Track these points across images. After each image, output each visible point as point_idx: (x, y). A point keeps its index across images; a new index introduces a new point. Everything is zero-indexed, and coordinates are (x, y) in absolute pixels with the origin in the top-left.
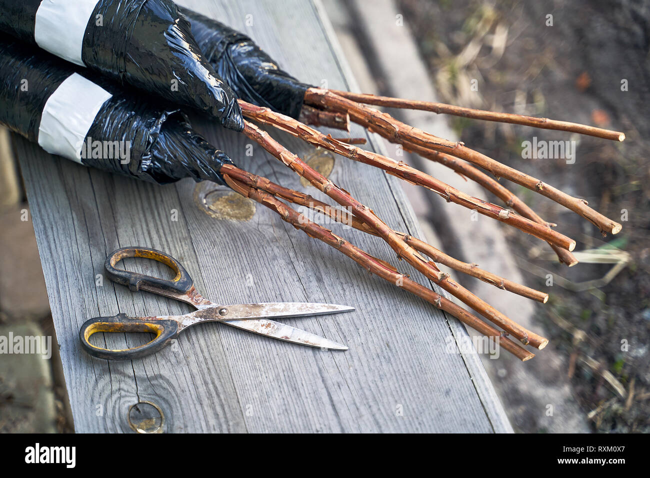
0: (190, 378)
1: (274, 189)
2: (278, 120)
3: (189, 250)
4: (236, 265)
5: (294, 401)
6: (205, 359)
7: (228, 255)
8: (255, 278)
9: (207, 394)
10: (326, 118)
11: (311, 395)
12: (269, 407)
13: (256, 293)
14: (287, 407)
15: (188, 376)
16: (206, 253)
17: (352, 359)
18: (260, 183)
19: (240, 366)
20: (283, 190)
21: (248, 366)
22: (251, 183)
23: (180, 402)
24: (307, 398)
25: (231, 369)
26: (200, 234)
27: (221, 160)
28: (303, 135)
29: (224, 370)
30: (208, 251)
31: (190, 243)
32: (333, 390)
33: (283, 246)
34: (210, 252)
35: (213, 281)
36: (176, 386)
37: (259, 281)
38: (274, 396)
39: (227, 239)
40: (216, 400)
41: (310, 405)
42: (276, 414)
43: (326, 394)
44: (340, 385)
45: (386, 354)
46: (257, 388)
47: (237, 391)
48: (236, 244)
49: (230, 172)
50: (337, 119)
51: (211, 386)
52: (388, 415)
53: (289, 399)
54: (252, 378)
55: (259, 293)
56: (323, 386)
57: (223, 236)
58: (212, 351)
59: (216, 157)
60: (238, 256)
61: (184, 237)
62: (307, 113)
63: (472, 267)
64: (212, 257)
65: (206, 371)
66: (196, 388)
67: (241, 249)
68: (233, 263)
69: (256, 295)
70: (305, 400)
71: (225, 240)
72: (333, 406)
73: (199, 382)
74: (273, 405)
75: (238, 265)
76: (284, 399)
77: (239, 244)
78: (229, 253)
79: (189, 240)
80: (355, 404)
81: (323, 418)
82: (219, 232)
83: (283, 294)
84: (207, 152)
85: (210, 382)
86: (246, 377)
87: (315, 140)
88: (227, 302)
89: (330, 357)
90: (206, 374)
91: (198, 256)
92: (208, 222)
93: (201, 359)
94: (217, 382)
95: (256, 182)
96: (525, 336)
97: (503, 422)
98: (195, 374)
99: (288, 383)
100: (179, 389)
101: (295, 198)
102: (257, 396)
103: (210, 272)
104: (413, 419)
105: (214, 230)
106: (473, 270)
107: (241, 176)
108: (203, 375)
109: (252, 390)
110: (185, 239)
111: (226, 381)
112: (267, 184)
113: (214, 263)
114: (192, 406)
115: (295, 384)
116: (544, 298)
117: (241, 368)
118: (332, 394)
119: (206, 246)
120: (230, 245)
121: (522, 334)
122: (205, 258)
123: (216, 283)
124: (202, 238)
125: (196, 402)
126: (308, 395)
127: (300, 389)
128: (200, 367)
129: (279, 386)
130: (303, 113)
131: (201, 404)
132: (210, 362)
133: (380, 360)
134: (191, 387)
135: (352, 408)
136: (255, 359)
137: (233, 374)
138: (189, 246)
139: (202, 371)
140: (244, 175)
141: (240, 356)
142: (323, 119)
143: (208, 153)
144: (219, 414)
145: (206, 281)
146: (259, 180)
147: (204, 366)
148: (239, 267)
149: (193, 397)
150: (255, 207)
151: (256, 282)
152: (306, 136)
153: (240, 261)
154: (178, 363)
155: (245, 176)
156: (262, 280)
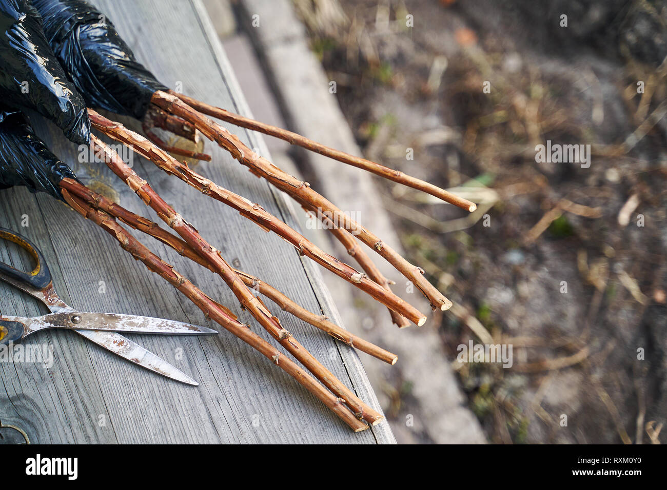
0: (57, 397)
1: (117, 212)
3: (48, 249)
4: (101, 265)
5: (171, 419)
6: (73, 375)
7: (92, 254)
8: (123, 280)
9: (77, 415)
10: (174, 124)
11: (189, 412)
12: (144, 426)
13: (125, 298)
14: (164, 426)
15: (55, 396)
16: (67, 253)
17: (231, 370)
18: (103, 204)
19: (111, 382)
20: (127, 214)
21: (120, 381)
22: (92, 202)
23: (47, 425)
24: (184, 415)
25: (102, 385)
26: (58, 230)
27: (61, 173)
29: (94, 387)
30: (69, 250)
31: (48, 241)
32: (211, 406)
33: (152, 243)
34: (71, 251)
35: (77, 285)
36: (41, 406)
37: (127, 284)
38: (149, 414)
39: (90, 235)
40: (86, 421)
41: (189, 424)
42: (152, 434)
43: (205, 411)
44: (219, 400)
45: (266, 364)
46: (131, 406)
47: (109, 410)
48: (100, 242)
49: (71, 187)
50: (185, 128)
51: (80, 405)
52: (270, 431)
53: (166, 418)
54: (124, 395)
55: (129, 297)
56: (201, 401)
57: (84, 232)
58: (79, 365)
59: (55, 169)
60: (103, 255)
61: (41, 233)
62: (154, 114)
63: (321, 319)
64: (74, 258)
65: (74, 388)
66: (64, 408)
67: (106, 248)
68: (97, 264)
69: (125, 301)
70: (182, 418)
71: (87, 237)
72: (213, 423)
73: (66, 401)
74: (148, 424)
75: (103, 266)
76: (160, 417)
77: (103, 241)
78: (93, 252)
79: (47, 237)
80: (235, 420)
81: (202, 438)
82: (81, 227)
83: (154, 298)
84: (46, 162)
85: (78, 401)
86: (118, 394)
88: (93, 309)
89: (207, 369)
90: (74, 392)
91: (58, 256)
92: (67, 216)
93: (68, 375)
94: (86, 401)
95: (98, 202)
97: (386, 434)
98: (61, 392)
99: (164, 399)
100: (45, 410)
101: (140, 224)
102: (131, 416)
103: (73, 275)
104: (295, 434)
105: (75, 226)
106: (322, 323)
107: (82, 193)
108: (71, 393)
109: (126, 408)
110: (42, 236)
111: (96, 400)
112: (111, 206)
113: (77, 264)
114: (60, 429)
116: (392, 360)
117: (112, 384)
118: (211, 410)
119: (66, 244)
120: (93, 242)
122: (66, 258)
123: (80, 287)
124: (62, 235)
125: (64, 424)
126: (185, 413)
127: (177, 406)
128: (66, 383)
129: (155, 403)
130: (150, 113)
131: (70, 426)
132: (77, 377)
133: (260, 370)
134: (59, 407)
135: (233, 425)
136: (127, 374)
137: (103, 391)
138: (47, 245)
139: (68, 388)
140: (85, 193)
141: (110, 370)
142: (170, 125)
143: (48, 163)
144: (90, 436)
145: (68, 285)
146: (101, 201)
147: (71, 383)
148: (104, 268)
149: (61, 418)
150: (119, 198)
151: (124, 285)
153: (105, 261)
154: (43, 380)
155: (87, 194)
156: (131, 283)
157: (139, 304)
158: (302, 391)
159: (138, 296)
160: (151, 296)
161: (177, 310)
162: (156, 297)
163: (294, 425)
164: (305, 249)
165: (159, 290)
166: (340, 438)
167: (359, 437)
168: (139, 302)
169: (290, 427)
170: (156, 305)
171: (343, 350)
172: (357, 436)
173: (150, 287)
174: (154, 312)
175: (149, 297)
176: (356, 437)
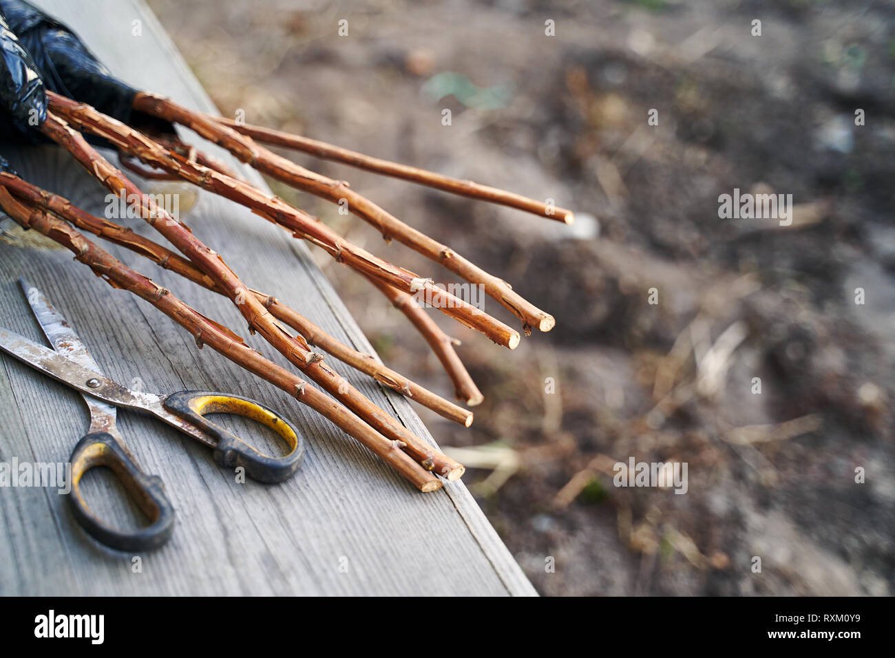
2: (101, 122)
11: (163, 462)
18: (54, 203)
19: (43, 423)
21: (58, 423)
24: (157, 466)
25: (28, 426)
28: (135, 147)
29: (16, 427)
37: (80, 320)
39: (32, 269)
48: (45, 276)
57: (24, 265)
60: (48, 289)
63: (364, 357)
71: (27, 271)
83: (119, 336)
87: (152, 154)
95: (48, 200)
96: (428, 455)
104: (329, 493)
106: (365, 360)
111: (17, 443)
115: (136, 448)
116: (465, 418)
117: (44, 425)
121: (425, 453)
126: (157, 463)
127: (145, 455)
146: (53, 199)
151: (75, 319)
152: (140, 149)
155: (33, 191)
156: (85, 319)
157: (96, 340)
158: (337, 444)
159: (96, 333)
160: (114, 333)
161: (152, 349)
162: (121, 335)
163: (327, 483)
164: (345, 250)
165: (126, 328)
166: (398, 500)
167: (428, 498)
168: (96, 338)
169: (321, 485)
170: (122, 343)
171: (396, 401)
172: (425, 498)
173: (114, 325)
174: (118, 350)
175: (111, 334)
176: (423, 499)
